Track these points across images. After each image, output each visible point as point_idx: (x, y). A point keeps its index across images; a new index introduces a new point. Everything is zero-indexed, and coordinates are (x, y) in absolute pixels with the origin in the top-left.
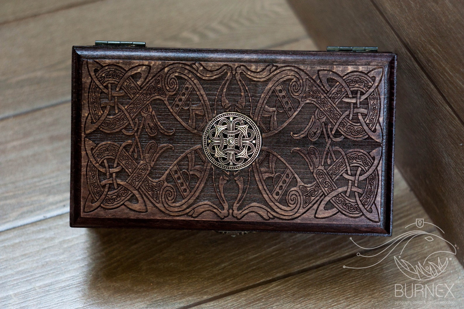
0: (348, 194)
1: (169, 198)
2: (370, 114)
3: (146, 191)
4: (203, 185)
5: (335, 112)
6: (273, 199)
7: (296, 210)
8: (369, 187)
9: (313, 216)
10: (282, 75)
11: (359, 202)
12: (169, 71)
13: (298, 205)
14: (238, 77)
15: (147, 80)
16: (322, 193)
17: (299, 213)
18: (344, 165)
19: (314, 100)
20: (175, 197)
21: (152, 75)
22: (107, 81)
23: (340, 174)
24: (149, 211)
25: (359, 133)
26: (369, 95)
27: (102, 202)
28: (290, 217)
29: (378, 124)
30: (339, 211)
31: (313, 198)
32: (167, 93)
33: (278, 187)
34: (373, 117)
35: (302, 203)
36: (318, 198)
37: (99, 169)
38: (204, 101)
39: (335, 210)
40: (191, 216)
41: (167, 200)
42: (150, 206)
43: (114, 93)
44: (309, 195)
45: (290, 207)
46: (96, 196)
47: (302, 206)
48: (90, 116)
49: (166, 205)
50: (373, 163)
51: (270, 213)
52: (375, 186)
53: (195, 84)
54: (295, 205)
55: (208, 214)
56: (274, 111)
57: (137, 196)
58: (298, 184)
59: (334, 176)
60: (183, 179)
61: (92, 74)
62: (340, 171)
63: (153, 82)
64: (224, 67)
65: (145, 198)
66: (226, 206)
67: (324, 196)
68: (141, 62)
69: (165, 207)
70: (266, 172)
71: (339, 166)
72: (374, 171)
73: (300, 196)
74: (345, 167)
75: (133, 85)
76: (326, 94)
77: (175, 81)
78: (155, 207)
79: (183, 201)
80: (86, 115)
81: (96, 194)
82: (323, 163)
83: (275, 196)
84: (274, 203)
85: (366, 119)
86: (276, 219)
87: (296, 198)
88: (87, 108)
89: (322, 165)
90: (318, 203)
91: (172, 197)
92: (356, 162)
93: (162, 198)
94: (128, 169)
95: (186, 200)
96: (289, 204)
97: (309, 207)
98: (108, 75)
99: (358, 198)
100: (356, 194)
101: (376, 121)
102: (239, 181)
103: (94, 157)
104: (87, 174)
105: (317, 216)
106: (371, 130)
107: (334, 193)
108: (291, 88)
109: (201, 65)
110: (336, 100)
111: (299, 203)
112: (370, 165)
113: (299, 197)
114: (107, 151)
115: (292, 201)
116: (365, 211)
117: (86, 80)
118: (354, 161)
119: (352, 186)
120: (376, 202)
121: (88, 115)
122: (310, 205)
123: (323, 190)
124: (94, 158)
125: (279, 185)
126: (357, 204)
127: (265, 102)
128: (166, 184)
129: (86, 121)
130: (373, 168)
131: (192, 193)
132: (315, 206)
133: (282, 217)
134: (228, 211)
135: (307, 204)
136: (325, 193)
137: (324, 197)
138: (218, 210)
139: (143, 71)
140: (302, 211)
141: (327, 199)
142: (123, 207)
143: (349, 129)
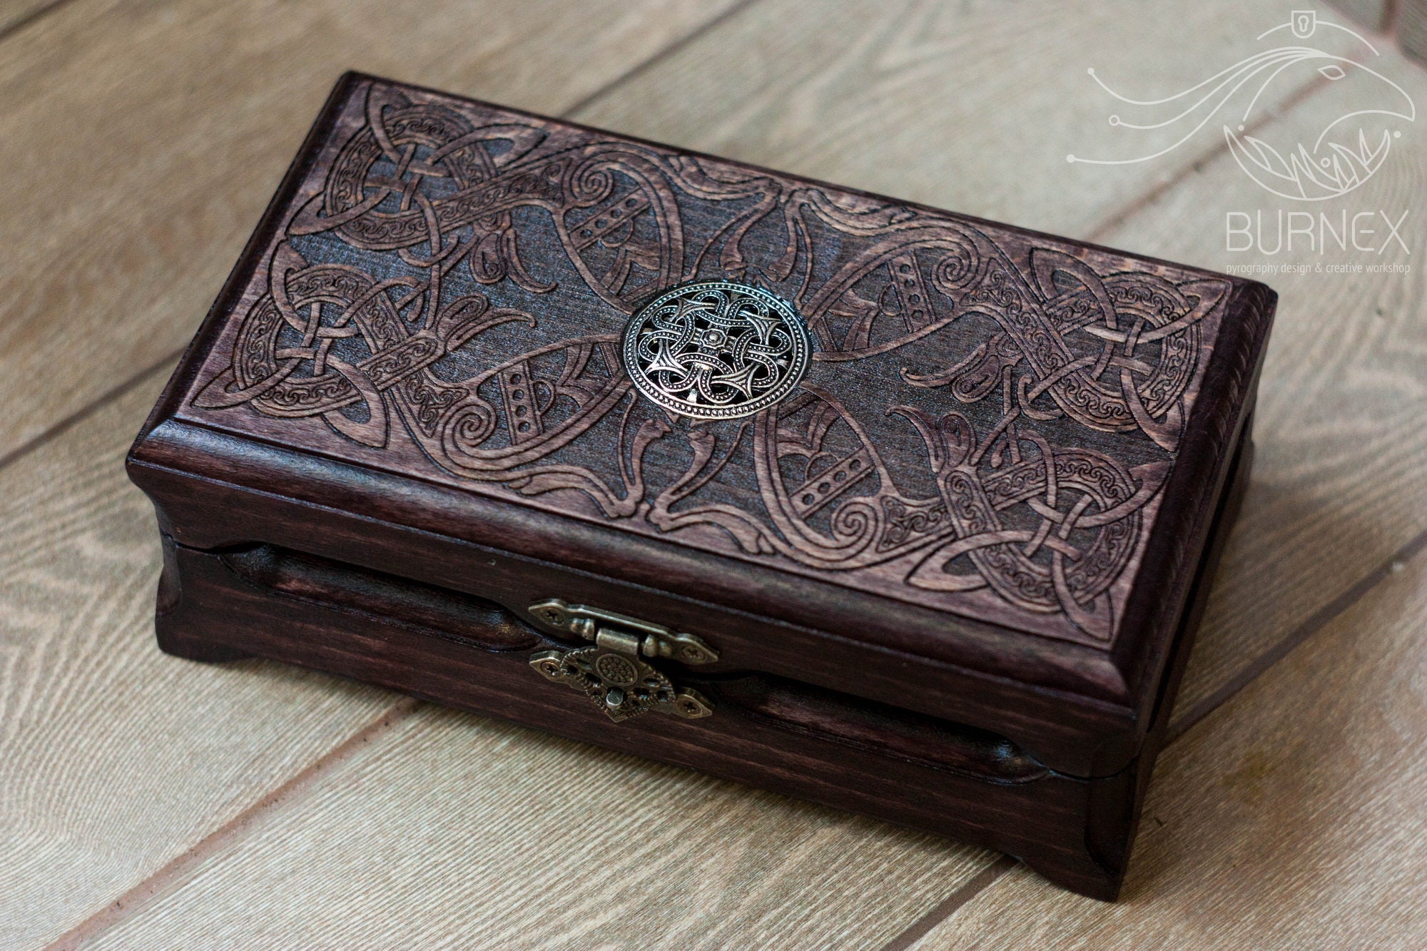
0: (1029, 551)
1: (468, 434)
2: (1160, 378)
3: (405, 401)
4: (585, 426)
5: (1053, 351)
6: (787, 509)
7: (852, 551)
8: (1104, 549)
9: (900, 578)
10: (923, 234)
11: (1059, 578)
12: (595, 154)
13: (864, 542)
14: (790, 211)
15: (525, 159)
16: (949, 530)
17: (858, 561)
18: (1039, 479)
19: (999, 309)
20: (486, 435)
21: (543, 152)
22: (409, 136)
23: (1022, 498)
24: (391, 447)
25: (1111, 415)
26: (1170, 336)
27: (259, 395)
28: (828, 565)
29: (1175, 408)
30: (988, 585)
31: (918, 535)
32: (571, 199)
33: (816, 485)
34: (1166, 388)
35: (876, 539)
36: (933, 537)
37: (288, 319)
38: (670, 240)
39: (976, 580)
40: (517, 491)
41: (458, 435)
42: (398, 436)
43: (415, 167)
44: (906, 524)
45: (837, 540)
46: (246, 376)
47: (874, 544)
48: (321, 197)
49: (449, 446)
50: (1132, 496)
51: (767, 541)
52: (1121, 550)
53: (659, 199)
54: (853, 538)
55: (570, 498)
56: (870, 309)
57: (372, 405)
58: (882, 492)
59: (1000, 499)
60: (531, 399)
61: (374, 112)
62: (1024, 490)
63: (539, 167)
64: (761, 183)
65: (393, 414)
66: (635, 492)
67: (952, 537)
68: (524, 120)
69: (444, 450)
70: (791, 441)
71: (1023, 478)
72: (1129, 514)
73: (877, 520)
74: (1041, 484)
75: (478, 161)
76: (1041, 305)
77: (603, 180)
78: (414, 443)
79: (509, 450)
80: (312, 193)
81: (248, 373)
82: (975, 460)
83: (797, 501)
84: (789, 520)
85: (1143, 386)
86: (779, 557)
87: (863, 521)
88: (323, 181)
89: (973, 463)
90: (929, 549)
91: (479, 432)
92: (1080, 480)
93: (444, 428)
94: (373, 340)
95: (517, 449)
96: (835, 533)
97: (895, 552)
98: (418, 126)
99: (1057, 568)
100: (1057, 556)
101: (1173, 398)
102: (702, 443)
103: (286, 289)
104: (243, 324)
105: (913, 580)
106: (1150, 415)
107: (986, 539)
108: (938, 268)
109: (697, 164)
110: (1065, 325)
111: (868, 537)
112: (1123, 497)
113: (872, 523)
114: (333, 285)
115: (847, 526)
116: (1070, 604)
117: (350, 122)
118: (1076, 477)
119: (1049, 533)
120: (1113, 590)
121: (318, 195)
122: (902, 550)
123: (955, 522)
124: (286, 292)
125: (823, 480)
126: (1052, 582)
127: (851, 282)
128: (473, 398)
129: (302, 208)
130: (1130, 505)
131: (545, 437)
132: (917, 557)
133: (801, 558)
134: (638, 504)
135: (892, 546)
136: (959, 530)
137: (953, 541)
138: (607, 496)
139: (521, 138)
140: (868, 556)
141: (961, 546)
142: (317, 421)
143: (1084, 398)
